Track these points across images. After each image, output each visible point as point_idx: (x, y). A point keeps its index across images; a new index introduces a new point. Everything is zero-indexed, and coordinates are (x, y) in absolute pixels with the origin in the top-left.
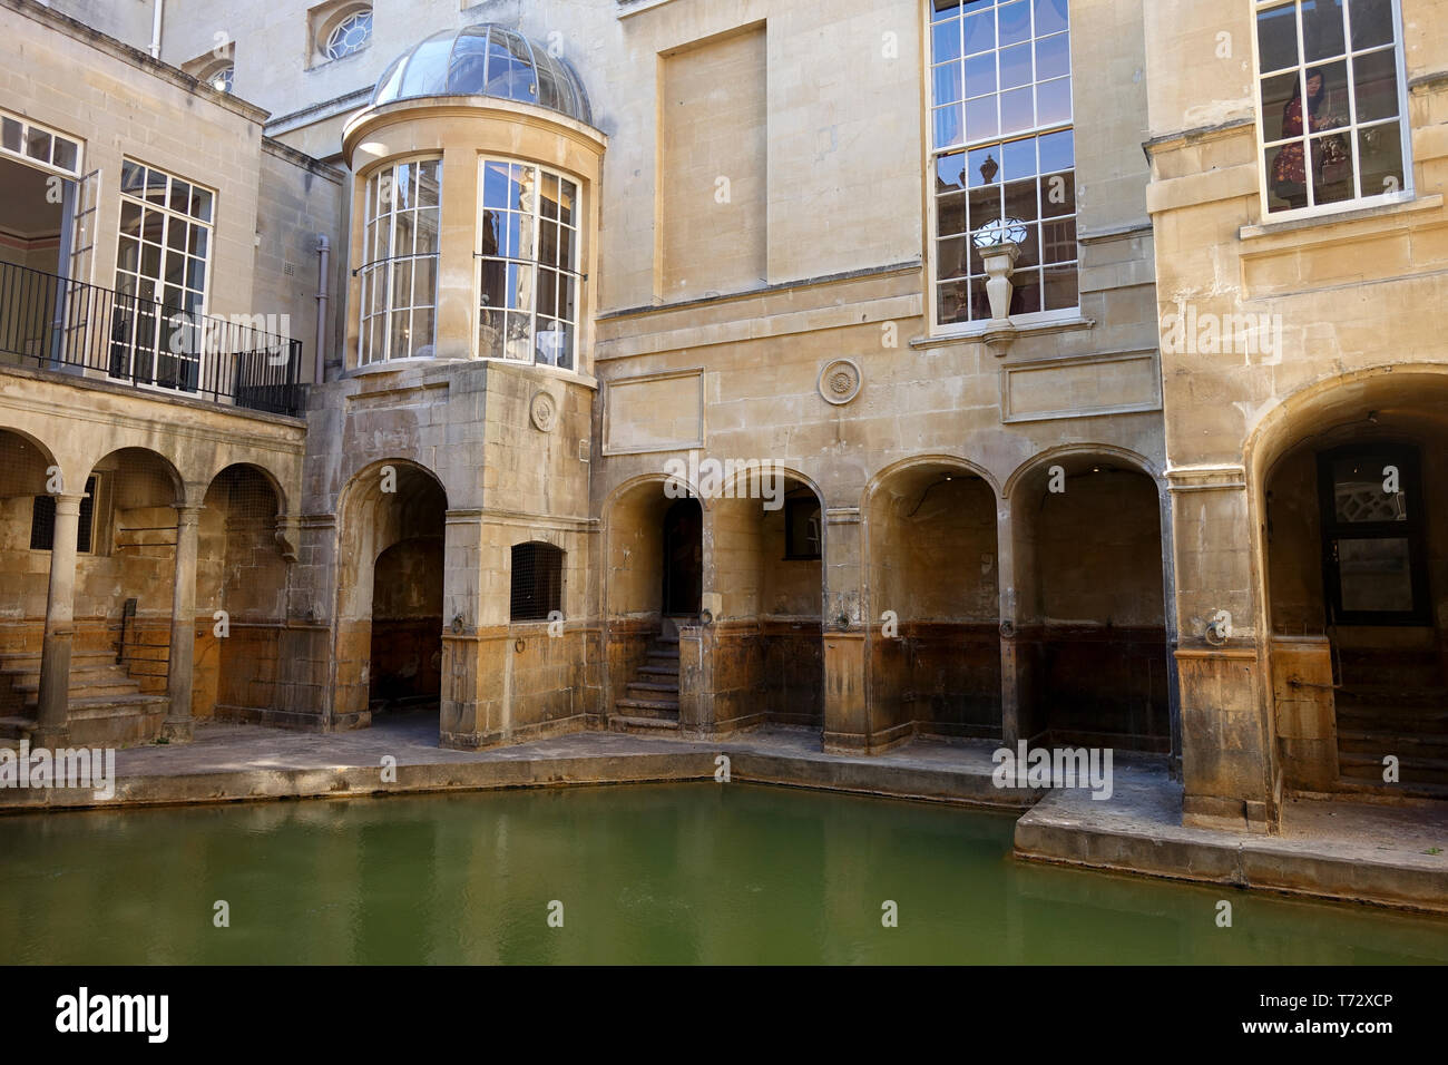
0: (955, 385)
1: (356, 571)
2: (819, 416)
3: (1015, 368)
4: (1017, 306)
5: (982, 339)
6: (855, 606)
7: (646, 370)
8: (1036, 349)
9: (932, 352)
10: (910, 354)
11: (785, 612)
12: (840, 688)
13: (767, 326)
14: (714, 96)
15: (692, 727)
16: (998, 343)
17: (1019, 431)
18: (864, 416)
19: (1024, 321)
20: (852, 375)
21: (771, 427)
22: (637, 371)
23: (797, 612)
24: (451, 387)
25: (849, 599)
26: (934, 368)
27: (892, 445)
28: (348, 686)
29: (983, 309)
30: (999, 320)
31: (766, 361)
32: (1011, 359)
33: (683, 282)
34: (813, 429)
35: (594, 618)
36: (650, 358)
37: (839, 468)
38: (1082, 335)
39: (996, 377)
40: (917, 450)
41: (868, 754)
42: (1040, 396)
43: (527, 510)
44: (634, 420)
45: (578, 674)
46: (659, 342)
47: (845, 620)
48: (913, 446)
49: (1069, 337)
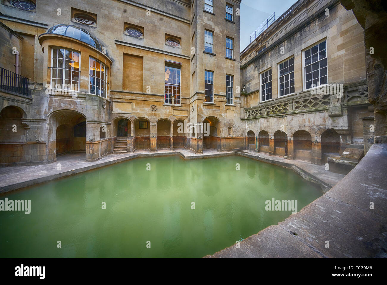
0: (168, 111)
1: (52, 131)
2: (150, 112)
3: (174, 110)
4: (175, 103)
5: (171, 106)
6: (155, 135)
7: (121, 101)
8: (176, 108)
9: (165, 106)
10: (163, 106)
11: (139, 135)
12: (153, 145)
13: (143, 99)
14: (133, 63)
15: (129, 152)
16: (173, 107)
17: (175, 117)
18: (156, 113)
19: (176, 105)
20: (155, 107)
21: (143, 112)
22: (119, 101)
23: (141, 135)
24: (87, 98)
25: (154, 134)
26: (165, 108)
27: (160, 116)
28: (51, 154)
29: (171, 102)
30: (173, 104)
31: (142, 103)
32: (174, 109)
33: (127, 89)
34: (149, 113)
35: (110, 138)
36: (122, 99)
37: (153, 118)
38: (181, 107)
39: (172, 111)
40: (163, 117)
41: (150, 152)
42: (177, 113)
43: (102, 121)
44: (118, 108)
45: (107, 147)
46: (124, 97)
47: (153, 137)
48: (162, 117)
49: (180, 108)
